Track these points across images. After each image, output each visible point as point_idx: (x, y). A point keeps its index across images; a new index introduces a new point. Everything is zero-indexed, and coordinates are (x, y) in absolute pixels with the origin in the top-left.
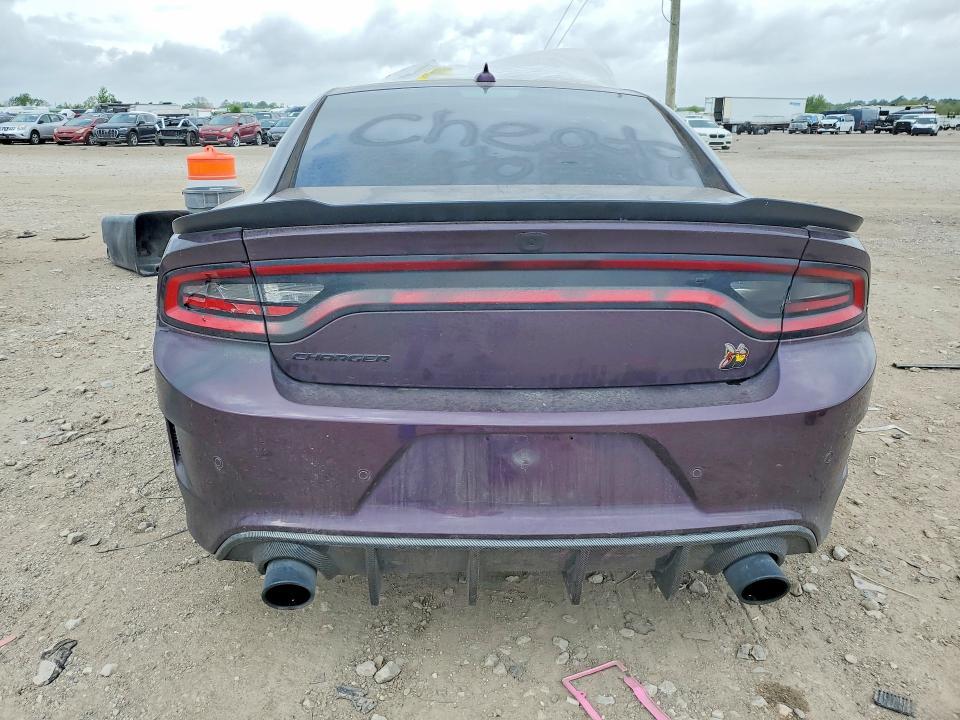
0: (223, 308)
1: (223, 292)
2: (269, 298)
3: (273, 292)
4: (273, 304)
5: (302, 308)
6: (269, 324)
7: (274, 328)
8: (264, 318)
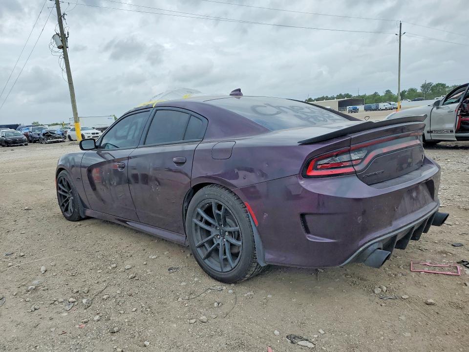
0: (339, 166)
1: (338, 159)
2: (353, 158)
3: (354, 156)
4: (355, 160)
5: (362, 159)
6: (355, 167)
7: (357, 168)
8: (353, 166)
